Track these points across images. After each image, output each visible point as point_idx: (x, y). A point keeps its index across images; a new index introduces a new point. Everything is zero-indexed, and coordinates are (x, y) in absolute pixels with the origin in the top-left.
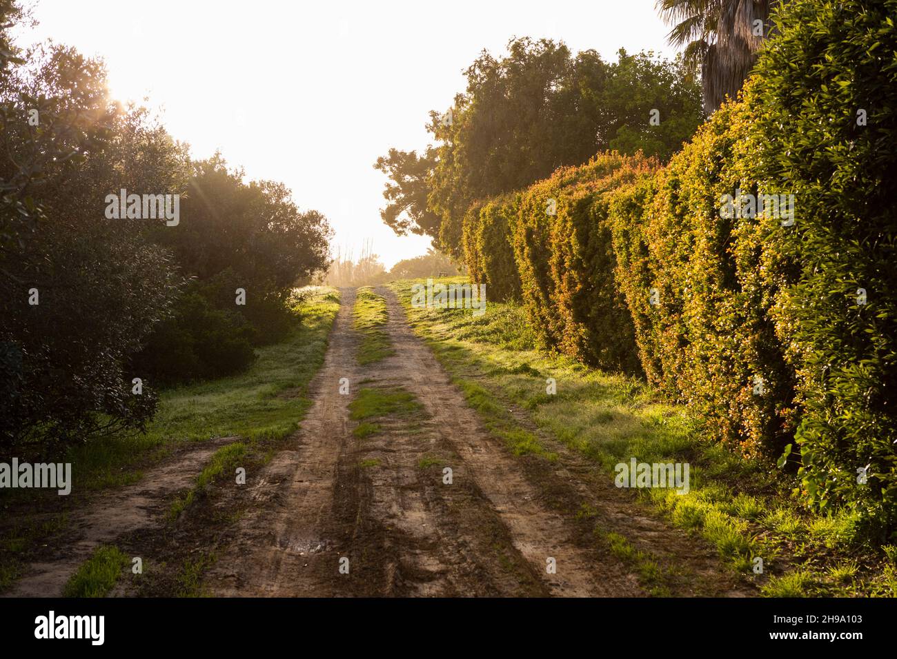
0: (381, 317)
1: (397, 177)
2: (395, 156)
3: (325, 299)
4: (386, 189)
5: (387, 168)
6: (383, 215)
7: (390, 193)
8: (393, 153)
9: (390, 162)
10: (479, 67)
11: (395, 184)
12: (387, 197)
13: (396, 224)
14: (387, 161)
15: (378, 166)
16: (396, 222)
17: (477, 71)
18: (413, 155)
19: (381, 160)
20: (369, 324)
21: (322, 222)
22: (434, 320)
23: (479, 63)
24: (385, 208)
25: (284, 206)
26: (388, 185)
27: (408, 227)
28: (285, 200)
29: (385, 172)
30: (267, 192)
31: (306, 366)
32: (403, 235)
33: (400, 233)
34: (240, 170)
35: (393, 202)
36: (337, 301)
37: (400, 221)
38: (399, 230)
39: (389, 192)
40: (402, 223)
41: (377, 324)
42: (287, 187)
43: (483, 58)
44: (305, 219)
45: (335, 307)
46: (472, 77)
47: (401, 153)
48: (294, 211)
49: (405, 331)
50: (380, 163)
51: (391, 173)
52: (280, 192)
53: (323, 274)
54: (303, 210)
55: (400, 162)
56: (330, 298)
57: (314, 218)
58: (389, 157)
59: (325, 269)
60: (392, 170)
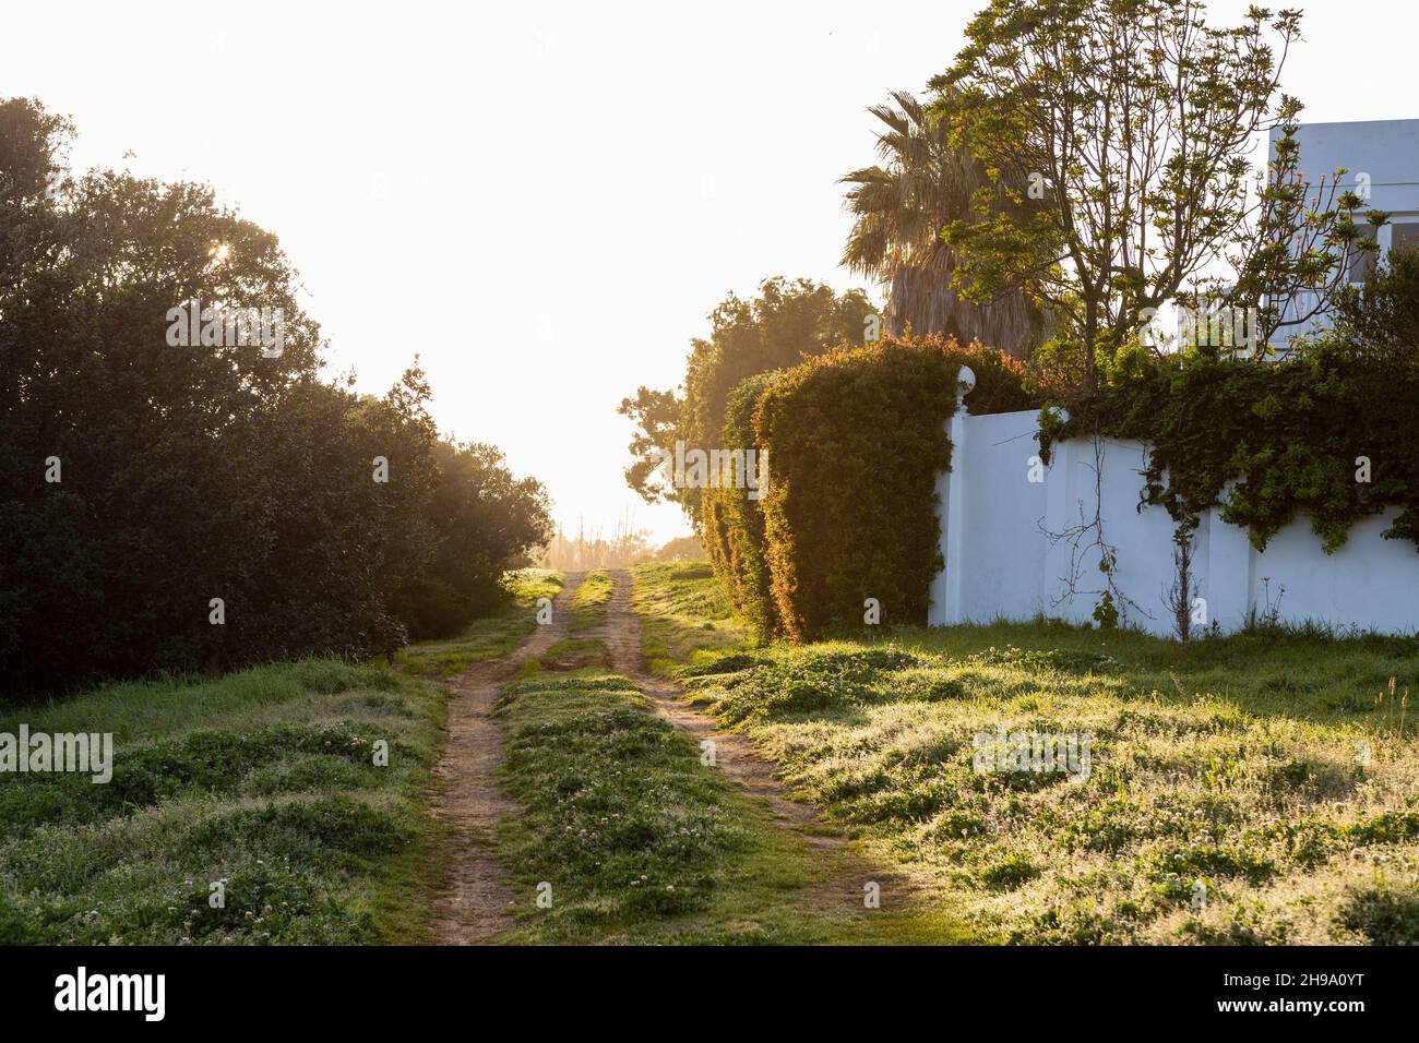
0: (604, 597)
1: (649, 426)
2: (645, 397)
3: (545, 582)
4: (634, 440)
5: (635, 413)
6: (628, 476)
7: (639, 446)
8: (643, 393)
9: (639, 405)
10: (725, 310)
11: (644, 434)
12: (634, 452)
13: (645, 489)
14: (634, 404)
15: (623, 411)
16: (645, 485)
17: (723, 315)
18: (669, 396)
19: (626, 403)
20: (589, 603)
21: (541, 489)
22: (659, 599)
23: (724, 307)
24: (630, 467)
25: (498, 472)
26: (637, 435)
27: (661, 492)
28: (499, 465)
29: (632, 417)
30: (477, 455)
31: (517, 632)
32: (654, 503)
33: (651, 499)
34: (450, 437)
35: (641, 459)
36: (558, 583)
37: (649, 485)
38: (649, 496)
39: (636, 445)
40: (653, 487)
41: (597, 603)
42: (500, 451)
43: (730, 300)
44: (521, 487)
45: (556, 589)
46: (717, 322)
47: (654, 392)
48: (508, 477)
49: (625, 609)
50: (625, 407)
51: (641, 420)
52: (493, 456)
53: (542, 551)
54: (518, 477)
55: (652, 406)
56: (551, 580)
57: (531, 485)
58: (637, 398)
59: (545, 545)
60: (641, 415)
